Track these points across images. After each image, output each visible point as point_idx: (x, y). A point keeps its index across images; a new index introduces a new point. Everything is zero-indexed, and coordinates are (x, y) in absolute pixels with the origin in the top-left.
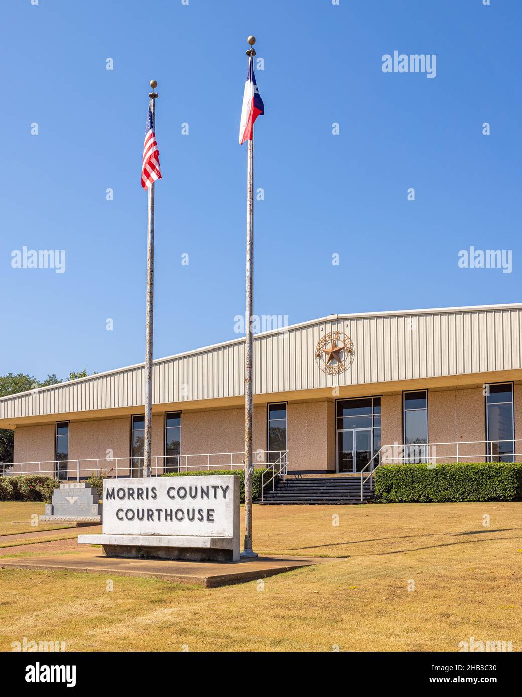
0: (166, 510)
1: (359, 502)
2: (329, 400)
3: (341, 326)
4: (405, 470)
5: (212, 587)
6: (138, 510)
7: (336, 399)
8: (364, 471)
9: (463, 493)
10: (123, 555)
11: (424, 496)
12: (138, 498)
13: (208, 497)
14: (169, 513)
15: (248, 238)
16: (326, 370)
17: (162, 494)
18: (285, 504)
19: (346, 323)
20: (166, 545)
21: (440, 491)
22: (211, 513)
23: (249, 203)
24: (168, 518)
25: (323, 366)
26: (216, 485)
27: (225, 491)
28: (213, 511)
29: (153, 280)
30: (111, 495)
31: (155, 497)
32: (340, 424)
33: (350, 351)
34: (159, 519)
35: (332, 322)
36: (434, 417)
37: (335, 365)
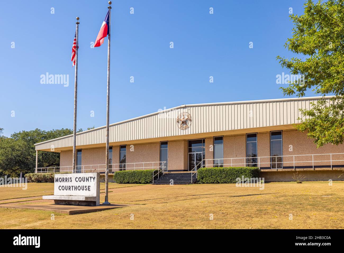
0: (75, 186)
1: (190, 183)
2: (185, 140)
3: (186, 109)
4: (209, 170)
5: (71, 215)
6: (66, 186)
7: (188, 140)
8: (192, 170)
9: (231, 180)
10: (60, 204)
11: (216, 181)
12: (66, 182)
13: (88, 181)
14: (76, 187)
15: (108, 81)
16: (181, 128)
17: (73, 180)
18: (162, 184)
19: (189, 108)
20: (71, 200)
21: (222, 179)
22: (89, 187)
23: (108, 66)
24: (76, 189)
25: (180, 126)
26: (91, 177)
27: (94, 179)
28: (90, 186)
29: (77, 96)
30: (57, 180)
31: (71, 181)
32: (190, 150)
33: (190, 120)
34: (72, 190)
35: (183, 108)
36: (226, 147)
37: (184, 126)
